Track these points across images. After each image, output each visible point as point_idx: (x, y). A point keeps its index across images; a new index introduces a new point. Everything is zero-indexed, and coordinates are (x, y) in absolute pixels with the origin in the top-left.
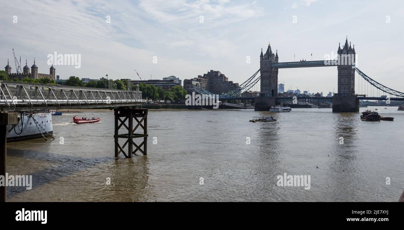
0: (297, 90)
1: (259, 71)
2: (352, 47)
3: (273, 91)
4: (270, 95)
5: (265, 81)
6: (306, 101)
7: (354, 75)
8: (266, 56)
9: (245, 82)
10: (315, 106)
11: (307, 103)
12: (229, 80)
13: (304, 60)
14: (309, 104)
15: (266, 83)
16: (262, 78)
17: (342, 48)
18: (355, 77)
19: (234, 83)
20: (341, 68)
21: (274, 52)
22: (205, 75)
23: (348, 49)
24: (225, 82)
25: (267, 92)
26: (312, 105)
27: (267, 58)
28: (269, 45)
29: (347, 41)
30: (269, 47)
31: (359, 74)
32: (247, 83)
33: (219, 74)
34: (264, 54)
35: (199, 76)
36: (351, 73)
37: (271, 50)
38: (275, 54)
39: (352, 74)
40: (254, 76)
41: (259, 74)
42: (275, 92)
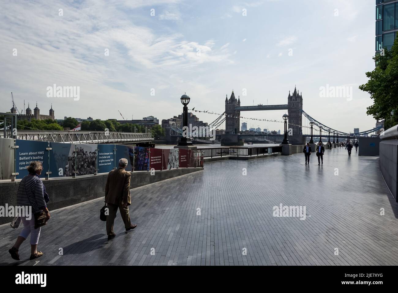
0: (258, 128)
1: (224, 113)
2: (300, 94)
3: (236, 130)
4: (233, 133)
5: (229, 122)
6: (264, 138)
7: (302, 117)
8: (230, 101)
9: (213, 122)
10: (272, 142)
11: (265, 139)
12: (200, 120)
13: (261, 105)
14: (267, 140)
15: (230, 123)
16: (227, 118)
17: (291, 95)
18: (302, 119)
19: (204, 122)
20: (290, 111)
21: (236, 97)
22: (179, 116)
23: (297, 95)
24: (196, 121)
25: (231, 130)
26: (269, 141)
27: (231, 103)
28: (233, 91)
29: (295, 89)
30: (233, 93)
31: (305, 116)
32: (214, 123)
33: (191, 115)
34: (228, 99)
35: (175, 117)
36: (298, 115)
37: (234, 96)
38: (238, 100)
39: (300, 116)
40: (220, 117)
41: (224, 116)
42: (237, 131)
